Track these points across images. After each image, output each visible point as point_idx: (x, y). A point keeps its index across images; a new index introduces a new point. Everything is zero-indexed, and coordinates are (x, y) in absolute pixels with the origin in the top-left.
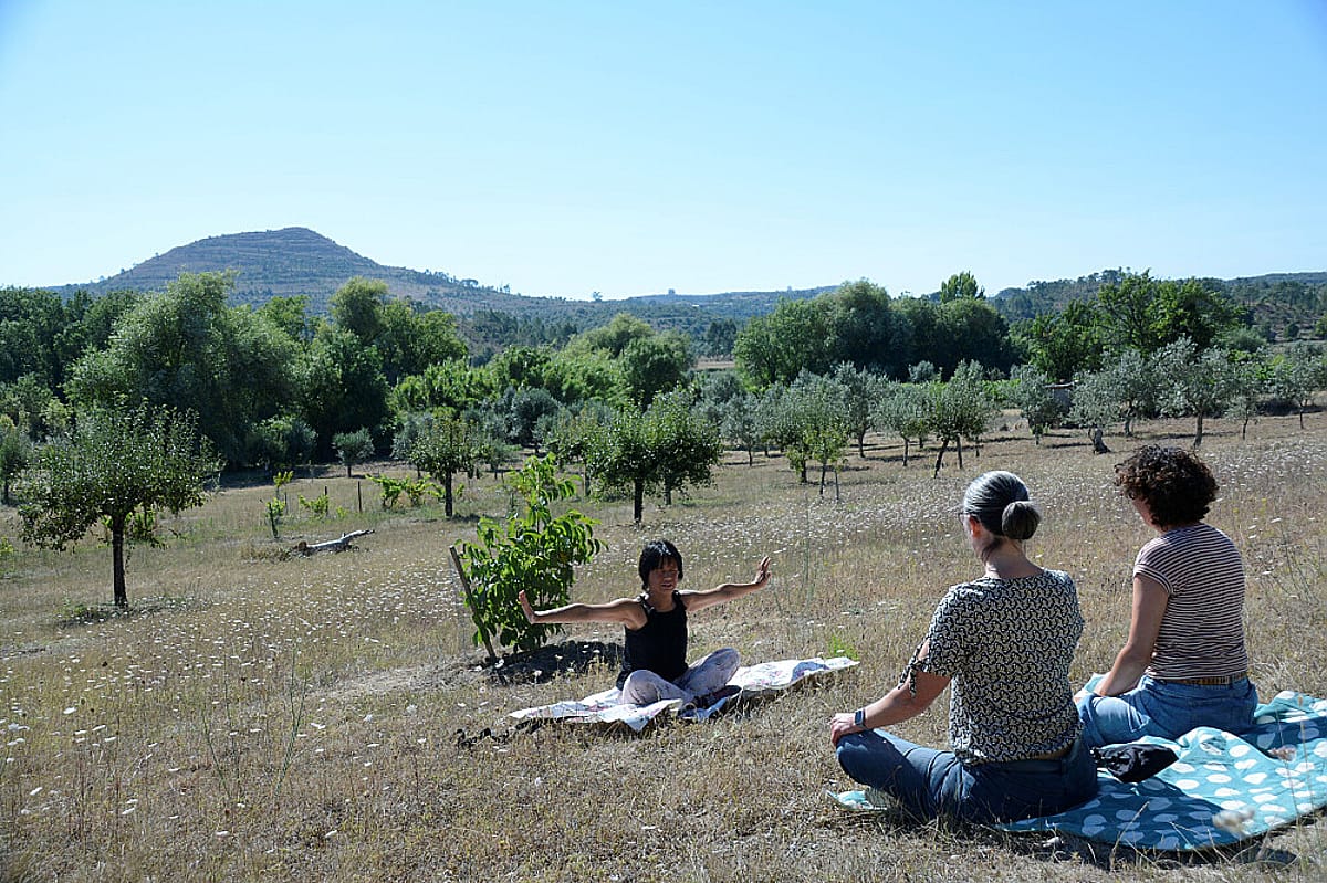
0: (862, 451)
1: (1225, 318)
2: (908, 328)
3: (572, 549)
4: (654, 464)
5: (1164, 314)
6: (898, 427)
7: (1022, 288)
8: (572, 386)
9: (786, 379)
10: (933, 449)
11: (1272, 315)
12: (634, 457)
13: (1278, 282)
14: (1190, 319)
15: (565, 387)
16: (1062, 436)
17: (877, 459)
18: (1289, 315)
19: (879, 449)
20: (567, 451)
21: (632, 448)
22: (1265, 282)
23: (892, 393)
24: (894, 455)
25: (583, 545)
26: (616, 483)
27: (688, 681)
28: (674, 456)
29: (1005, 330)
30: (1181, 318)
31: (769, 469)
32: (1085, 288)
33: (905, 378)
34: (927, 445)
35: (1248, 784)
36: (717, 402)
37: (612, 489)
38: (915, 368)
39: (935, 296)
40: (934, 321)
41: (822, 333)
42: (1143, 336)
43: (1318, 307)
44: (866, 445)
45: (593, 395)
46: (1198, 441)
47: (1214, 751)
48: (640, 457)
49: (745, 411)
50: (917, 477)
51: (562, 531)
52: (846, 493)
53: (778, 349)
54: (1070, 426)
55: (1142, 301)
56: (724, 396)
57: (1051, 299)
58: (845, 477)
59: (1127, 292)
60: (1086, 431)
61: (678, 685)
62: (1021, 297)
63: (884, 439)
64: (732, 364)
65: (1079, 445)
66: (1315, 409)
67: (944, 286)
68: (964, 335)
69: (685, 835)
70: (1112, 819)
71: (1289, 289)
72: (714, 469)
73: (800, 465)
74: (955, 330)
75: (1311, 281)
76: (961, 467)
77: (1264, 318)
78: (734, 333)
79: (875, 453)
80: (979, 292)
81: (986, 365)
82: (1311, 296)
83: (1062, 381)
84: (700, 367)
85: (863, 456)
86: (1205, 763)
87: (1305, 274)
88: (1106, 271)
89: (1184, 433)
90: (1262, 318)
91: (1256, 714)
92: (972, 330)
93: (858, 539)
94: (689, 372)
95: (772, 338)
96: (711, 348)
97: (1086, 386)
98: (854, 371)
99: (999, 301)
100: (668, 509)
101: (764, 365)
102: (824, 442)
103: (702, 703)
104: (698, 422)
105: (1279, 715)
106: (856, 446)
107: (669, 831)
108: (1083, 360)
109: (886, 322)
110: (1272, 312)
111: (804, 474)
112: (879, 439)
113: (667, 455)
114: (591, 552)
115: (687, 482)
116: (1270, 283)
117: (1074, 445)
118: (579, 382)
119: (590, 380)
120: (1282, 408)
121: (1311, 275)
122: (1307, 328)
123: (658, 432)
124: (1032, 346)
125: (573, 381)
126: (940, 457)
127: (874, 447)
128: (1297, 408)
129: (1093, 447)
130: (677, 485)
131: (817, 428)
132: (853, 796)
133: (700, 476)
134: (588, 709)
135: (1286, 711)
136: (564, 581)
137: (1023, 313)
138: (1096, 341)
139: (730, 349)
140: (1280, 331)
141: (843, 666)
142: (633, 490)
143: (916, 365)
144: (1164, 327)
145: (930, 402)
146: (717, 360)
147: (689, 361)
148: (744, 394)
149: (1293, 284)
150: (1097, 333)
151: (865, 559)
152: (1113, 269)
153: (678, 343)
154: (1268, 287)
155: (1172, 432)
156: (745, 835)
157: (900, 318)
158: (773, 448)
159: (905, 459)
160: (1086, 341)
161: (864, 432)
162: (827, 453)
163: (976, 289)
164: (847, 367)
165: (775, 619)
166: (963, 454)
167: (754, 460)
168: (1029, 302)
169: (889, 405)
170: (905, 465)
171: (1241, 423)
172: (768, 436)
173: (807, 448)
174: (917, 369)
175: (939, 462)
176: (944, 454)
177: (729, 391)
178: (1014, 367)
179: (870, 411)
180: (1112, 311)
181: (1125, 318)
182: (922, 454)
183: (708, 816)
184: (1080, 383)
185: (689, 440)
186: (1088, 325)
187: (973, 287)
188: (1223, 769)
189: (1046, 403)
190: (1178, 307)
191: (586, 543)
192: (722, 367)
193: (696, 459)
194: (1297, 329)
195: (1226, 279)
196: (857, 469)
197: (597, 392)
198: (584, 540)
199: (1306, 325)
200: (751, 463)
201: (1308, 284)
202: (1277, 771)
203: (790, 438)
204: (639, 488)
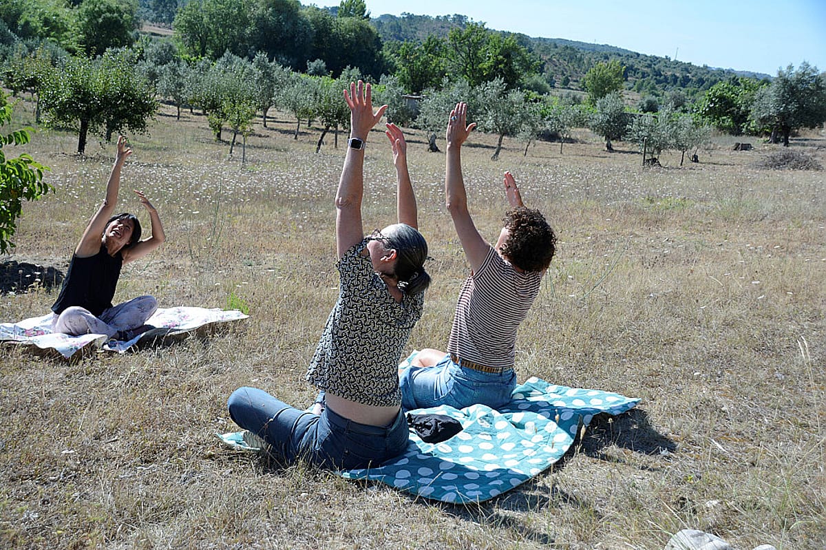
0: (265, 121)
1: (528, 67)
2: (310, 30)
3: (22, 188)
4: (99, 109)
5: (489, 57)
6: (294, 109)
7: (397, 16)
8: (27, 23)
9: (213, 55)
10: (318, 129)
11: (556, 68)
12: (82, 100)
13: (563, 45)
14: (506, 64)
15: (21, 22)
16: (409, 134)
17: (276, 130)
18: (566, 70)
19: (278, 122)
20: (21, 81)
21: (81, 93)
22: (555, 43)
23: (293, 82)
24: (289, 129)
25: (33, 185)
26: (64, 119)
27: (113, 318)
28: (118, 106)
29: (380, 46)
30: (500, 62)
31: (193, 124)
32: (439, 25)
33: (303, 69)
34: (314, 125)
35: (504, 451)
36: (156, 63)
37: (61, 123)
38: (312, 64)
39: (334, 9)
40: (330, 30)
41: (245, 23)
42: (473, 71)
43: (583, 67)
44: (269, 117)
45: (48, 35)
46: (497, 153)
47: (486, 425)
48: (88, 102)
49: (179, 76)
50: (303, 150)
51: (14, 172)
52: (251, 154)
53: (210, 29)
54: (415, 127)
55: (476, 46)
56: (162, 61)
57: (416, 28)
58: (251, 140)
59: (467, 37)
60: (425, 132)
61: (103, 321)
62: (395, 23)
63: (282, 115)
64: (170, 32)
65: (419, 142)
66: (571, 141)
67: (342, 4)
68: (352, 44)
69: (98, 460)
70: (415, 475)
71: (568, 51)
72: (148, 120)
73: (218, 128)
74: (344, 40)
75: (582, 48)
76: (336, 146)
77: (550, 69)
78: (176, 7)
79: (275, 125)
80: (366, 14)
81: (364, 73)
82: (581, 59)
83: (414, 93)
84: (144, 30)
85: (265, 126)
86: (479, 433)
87: (580, 42)
88: (456, 15)
89: (489, 145)
90: (549, 68)
91: (513, 392)
92: (357, 42)
93: (255, 197)
94: (134, 32)
95: (206, 19)
96: (155, 15)
97: (431, 100)
98: (267, 60)
99: (379, 23)
100: (107, 146)
101: (197, 39)
102: (238, 113)
103: (123, 337)
104: (138, 81)
105: (527, 394)
106: (262, 117)
107: (85, 457)
108: (431, 80)
109: (295, 24)
110: (556, 66)
111: (219, 135)
112: (279, 114)
113: (111, 103)
114: (40, 193)
115: (125, 128)
116: (558, 45)
117: (416, 142)
118: (36, 22)
119: (46, 22)
120: (551, 137)
121: (583, 44)
122: (575, 81)
123: (105, 84)
124: (398, 63)
125: (29, 19)
126: (323, 135)
127: (274, 120)
128: (560, 138)
129: (428, 146)
130: (117, 129)
131: (234, 102)
132: (234, 437)
133: (137, 124)
134: (24, 331)
135: (531, 392)
136: (13, 212)
137: (394, 35)
138: (442, 69)
139: (171, 20)
140: (559, 79)
141: (237, 318)
142: (79, 127)
143: (313, 61)
144: (489, 67)
145: (320, 95)
146: (159, 27)
147: (135, 24)
148: (179, 61)
149: (572, 49)
150: (444, 63)
151: (259, 215)
152: (460, 14)
153: (127, 6)
154: (556, 47)
155: (481, 143)
156: (146, 461)
157: (305, 23)
158: (197, 108)
159: (296, 134)
160: (436, 66)
161: (269, 108)
162: (239, 122)
163: (364, 12)
164: (261, 56)
165: (187, 261)
166: (338, 136)
167: (181, 115)
168: (400, 27)
169: (291, 92)
170: (296, 138)
171: (526, 144)
172: (195, 100)
173: (224, 115)
174: (314, 64)
175: (321, 141)
176: (327, 134)
177: (166, 57)
178: (383, 75)
179: (275, 93)
180: (456, 49)
181: (464, 55)
182: (309, 132)
183: (119, 442)
184: (427, 97)
185: (130, 95)
186: (438, 55)
187: (363, 9)
188: (489, 438)
189: (402, 109)
190: (499, 54)
191: (36, 184)
192: (163, 34)
193: (135, 111)
194: (568, 80)
195: (532, 37)
196: (260, 136)
197: (52, 33)
198: (34, 181)
199: (575, 79)
200: (179, 117)
201: (580, 50)
202: (521, 442)
203: (212, 106)
204: (85, 126)
